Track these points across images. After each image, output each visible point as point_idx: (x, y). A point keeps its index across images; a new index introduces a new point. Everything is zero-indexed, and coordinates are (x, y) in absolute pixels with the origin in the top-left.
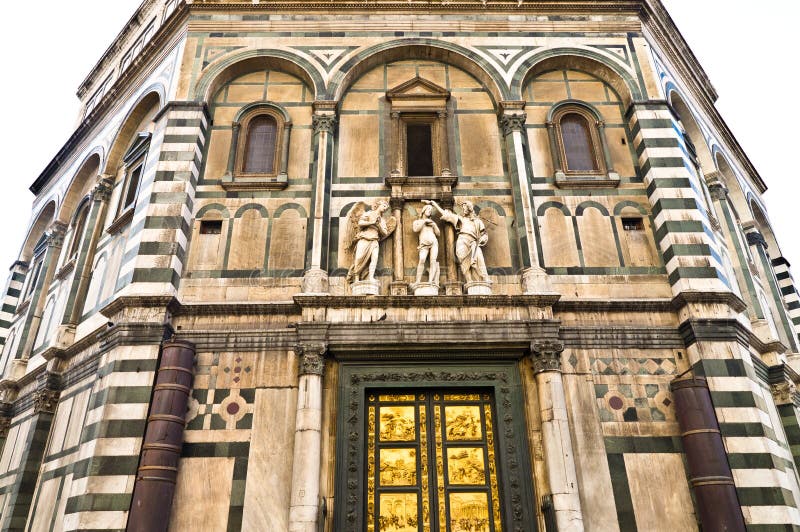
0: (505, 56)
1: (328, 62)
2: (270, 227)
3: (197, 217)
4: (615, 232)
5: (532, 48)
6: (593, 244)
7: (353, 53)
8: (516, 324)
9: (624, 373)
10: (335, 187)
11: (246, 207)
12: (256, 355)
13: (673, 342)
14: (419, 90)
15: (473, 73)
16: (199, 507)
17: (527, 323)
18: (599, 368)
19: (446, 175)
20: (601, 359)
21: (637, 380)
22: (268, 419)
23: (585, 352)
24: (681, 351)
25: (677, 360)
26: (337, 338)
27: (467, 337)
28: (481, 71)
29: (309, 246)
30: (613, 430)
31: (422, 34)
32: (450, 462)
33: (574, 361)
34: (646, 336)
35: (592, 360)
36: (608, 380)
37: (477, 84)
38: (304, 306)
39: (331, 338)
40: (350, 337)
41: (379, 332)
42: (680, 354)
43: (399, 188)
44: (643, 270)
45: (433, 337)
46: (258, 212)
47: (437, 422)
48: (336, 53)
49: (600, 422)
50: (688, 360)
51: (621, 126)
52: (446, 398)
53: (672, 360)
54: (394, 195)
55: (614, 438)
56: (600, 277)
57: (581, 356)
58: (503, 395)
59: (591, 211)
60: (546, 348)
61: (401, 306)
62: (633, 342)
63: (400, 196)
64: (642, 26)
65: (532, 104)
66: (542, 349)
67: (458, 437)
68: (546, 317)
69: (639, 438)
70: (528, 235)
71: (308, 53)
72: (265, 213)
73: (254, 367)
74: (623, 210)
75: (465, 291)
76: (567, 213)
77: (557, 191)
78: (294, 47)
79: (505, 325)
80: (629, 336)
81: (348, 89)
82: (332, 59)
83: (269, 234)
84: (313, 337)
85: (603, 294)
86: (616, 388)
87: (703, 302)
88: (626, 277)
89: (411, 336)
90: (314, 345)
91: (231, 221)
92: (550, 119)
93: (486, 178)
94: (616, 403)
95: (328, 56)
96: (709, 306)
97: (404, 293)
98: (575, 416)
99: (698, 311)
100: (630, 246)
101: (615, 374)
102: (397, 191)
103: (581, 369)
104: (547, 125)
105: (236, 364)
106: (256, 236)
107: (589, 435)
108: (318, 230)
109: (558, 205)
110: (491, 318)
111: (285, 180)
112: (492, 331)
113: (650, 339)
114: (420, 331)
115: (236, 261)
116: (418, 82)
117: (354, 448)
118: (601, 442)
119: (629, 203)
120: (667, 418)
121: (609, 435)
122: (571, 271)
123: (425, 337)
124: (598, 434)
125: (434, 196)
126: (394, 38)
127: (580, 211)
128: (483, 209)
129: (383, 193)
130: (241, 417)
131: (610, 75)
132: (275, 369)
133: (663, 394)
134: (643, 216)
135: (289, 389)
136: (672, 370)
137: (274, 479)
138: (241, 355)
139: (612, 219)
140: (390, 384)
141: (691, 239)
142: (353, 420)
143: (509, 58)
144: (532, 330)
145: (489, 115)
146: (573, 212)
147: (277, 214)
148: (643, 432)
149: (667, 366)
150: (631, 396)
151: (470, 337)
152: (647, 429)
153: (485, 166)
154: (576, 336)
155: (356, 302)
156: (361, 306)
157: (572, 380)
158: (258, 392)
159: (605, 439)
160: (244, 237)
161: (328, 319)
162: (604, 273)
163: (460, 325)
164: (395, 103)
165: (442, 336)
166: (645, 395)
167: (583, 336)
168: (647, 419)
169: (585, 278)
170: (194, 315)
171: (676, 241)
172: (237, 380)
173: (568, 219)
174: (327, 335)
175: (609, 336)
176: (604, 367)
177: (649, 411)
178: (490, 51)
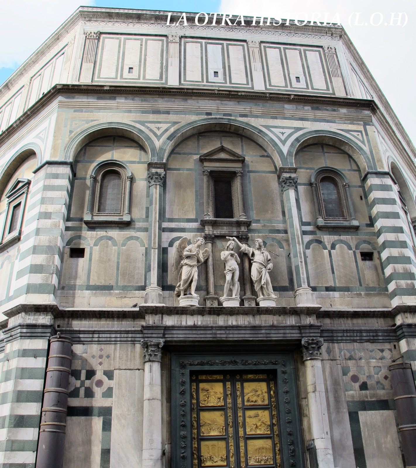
0: (283, 134)
1: (159, 133)
2: (119, 254)
3: (67, 245)
4: (356, 262)
5: (301, 129)
6: (342, 270)
7: (176, 127)
8: (292, 327)
9: (360, 359)
10: (165, 225)
11: (101, 238)
12: (113, 346)
13: (391, 338)
14: (223, 155)
15: (261, 144)
16: (80, 449)
17: (299, 327)
18: (345, 355)
19: (243, 219)
20: (346, 350)
21: (368, 363)
22: (124, 391)
23: (336, 345)
24: (396, 343)
25: (393, 349)
26: (170, 336)
27: (260, 336)
28: (266, 143)
29: (148, 269)
30: (353, 396)
31: (225, 115)
32: (248, 420)
33: (329, 351)
34: (375, 334)
35: (340, 350)
36: (350, 363)
37: (263, 152)
38: (146, 313)
39: (166, 336)
40: (179, 336)
41: (199, 332)
42: (395, 346)
43: (211, 228)
44: (373, 289)
45: (236, 336)
46: (110, 242)
47: (238, 393)
48: (164, 126)
49: (344, 392)
50: (400, 350)
51: (360, 187)
52: (245, 377)
53: (390, 350)
54: (207, 232)
55: (353, 402)
56: (346, 293)
57: (334, 348)
58: (283, 375)
59: (341, 247)
60: (312, 343)
61: (214, 314)
62: (368, 338)
63: (211, 233)
64: (373, 118)
65: (301, 168)
66: (309, 344)
67: (252, 403)
68: (312, 322)
69: (368, 402)
70: (300, 263)
71: (144, 125)
72: (115, 244)
73: (113, 355)
74: (361, 247)
75: (257, 304)
76: (325, 248)
77: (318, 232)
78: (134, 121)
79: (285, 327)
80: (364, 334)
81: (172, 152)
82: (162, 130)
83: (118, 258)
84: (154, 335)
85: (348, 305)
86: (355, 369)
87: (410, 312)
88: (363, 293)
89: (222, 335)
90: (155, 341)
91: (91, 248)
92: (313, 180)
93: (270, 221)
94: (355, 379)
95: (158, 129)
96: (414, 314)
97: (216, 305)
98: (329, 388)
99: (407, 318)
100: (366, 272)
101: (355, 360)
102: (209, 230)
103: (333, 356)
104: (311, 184)
105: (99, 353)
106: (109, 260)
107: (337, 400)
108: (154, 257)
109: (319, 242)
110: (275, 323)
111: (129, 220)
112: (276, 332)
113: (377, 336)
114: (228, 332)
115: (96, 278)
116: (222, 149)
117: (183, 411)
118: (345, 405)
119: (365, 242)
120: (386, 388)
121: (350, 400)
122: (328, 289)
123: (231, 336)
124: (343, 399)
125: (235, 234)
126: (206, 117)
127: (333, 247)
128: (268, 244)
129: (199, 230)
130: (105, 389)
131: (352, 151)
132: (127, 357)
133: (384, 372)
134: (374, 251)
135: (138, 370)
136: (389, 356)
137: (130, 432)
138: (103, 346)
139: (354, 252)
140: (207, 368)
141: (404, 268)
142: (183, 393)
143: (285, 135)
144: (302, 331)
145: (272, 175)
146: (329, 247)
147: (124, 245)
148: (371, 398)
149: (387, 354)
150: (365, 374)
151: (261, 335)
152: (373, 396)
153: (270, 212)
154: (330, 334)
155: (183, 311)
156: (186, 314)
157: (328, 364)
158: (116, 373)
159: (348, 402)
160: (101, 261)
161: (164, 323)
162: (348, 291)
163: (254, 328)
164: (206, 164)
165: (242, 336)
166: (373, 373)
167: (335, 335)
168: (374, 388)
169: (337, 294)
170: (68, 318)
171: (395, 270)
172: (101, 364)
173: (326, 252)
174: (164, 334)
175: (352, 334)
176: (348, 355)
177: (375, 383)
178: (272, 129)
